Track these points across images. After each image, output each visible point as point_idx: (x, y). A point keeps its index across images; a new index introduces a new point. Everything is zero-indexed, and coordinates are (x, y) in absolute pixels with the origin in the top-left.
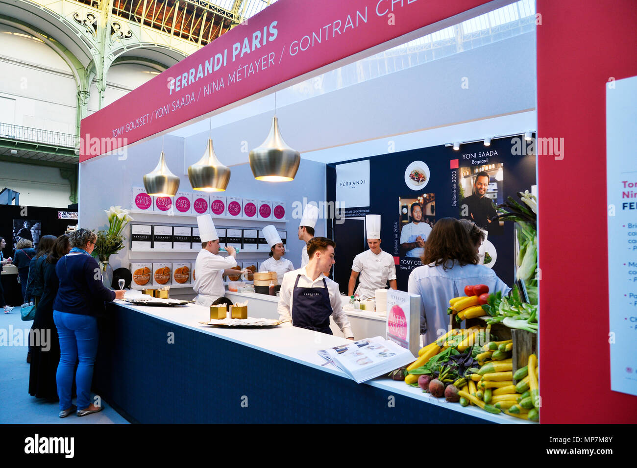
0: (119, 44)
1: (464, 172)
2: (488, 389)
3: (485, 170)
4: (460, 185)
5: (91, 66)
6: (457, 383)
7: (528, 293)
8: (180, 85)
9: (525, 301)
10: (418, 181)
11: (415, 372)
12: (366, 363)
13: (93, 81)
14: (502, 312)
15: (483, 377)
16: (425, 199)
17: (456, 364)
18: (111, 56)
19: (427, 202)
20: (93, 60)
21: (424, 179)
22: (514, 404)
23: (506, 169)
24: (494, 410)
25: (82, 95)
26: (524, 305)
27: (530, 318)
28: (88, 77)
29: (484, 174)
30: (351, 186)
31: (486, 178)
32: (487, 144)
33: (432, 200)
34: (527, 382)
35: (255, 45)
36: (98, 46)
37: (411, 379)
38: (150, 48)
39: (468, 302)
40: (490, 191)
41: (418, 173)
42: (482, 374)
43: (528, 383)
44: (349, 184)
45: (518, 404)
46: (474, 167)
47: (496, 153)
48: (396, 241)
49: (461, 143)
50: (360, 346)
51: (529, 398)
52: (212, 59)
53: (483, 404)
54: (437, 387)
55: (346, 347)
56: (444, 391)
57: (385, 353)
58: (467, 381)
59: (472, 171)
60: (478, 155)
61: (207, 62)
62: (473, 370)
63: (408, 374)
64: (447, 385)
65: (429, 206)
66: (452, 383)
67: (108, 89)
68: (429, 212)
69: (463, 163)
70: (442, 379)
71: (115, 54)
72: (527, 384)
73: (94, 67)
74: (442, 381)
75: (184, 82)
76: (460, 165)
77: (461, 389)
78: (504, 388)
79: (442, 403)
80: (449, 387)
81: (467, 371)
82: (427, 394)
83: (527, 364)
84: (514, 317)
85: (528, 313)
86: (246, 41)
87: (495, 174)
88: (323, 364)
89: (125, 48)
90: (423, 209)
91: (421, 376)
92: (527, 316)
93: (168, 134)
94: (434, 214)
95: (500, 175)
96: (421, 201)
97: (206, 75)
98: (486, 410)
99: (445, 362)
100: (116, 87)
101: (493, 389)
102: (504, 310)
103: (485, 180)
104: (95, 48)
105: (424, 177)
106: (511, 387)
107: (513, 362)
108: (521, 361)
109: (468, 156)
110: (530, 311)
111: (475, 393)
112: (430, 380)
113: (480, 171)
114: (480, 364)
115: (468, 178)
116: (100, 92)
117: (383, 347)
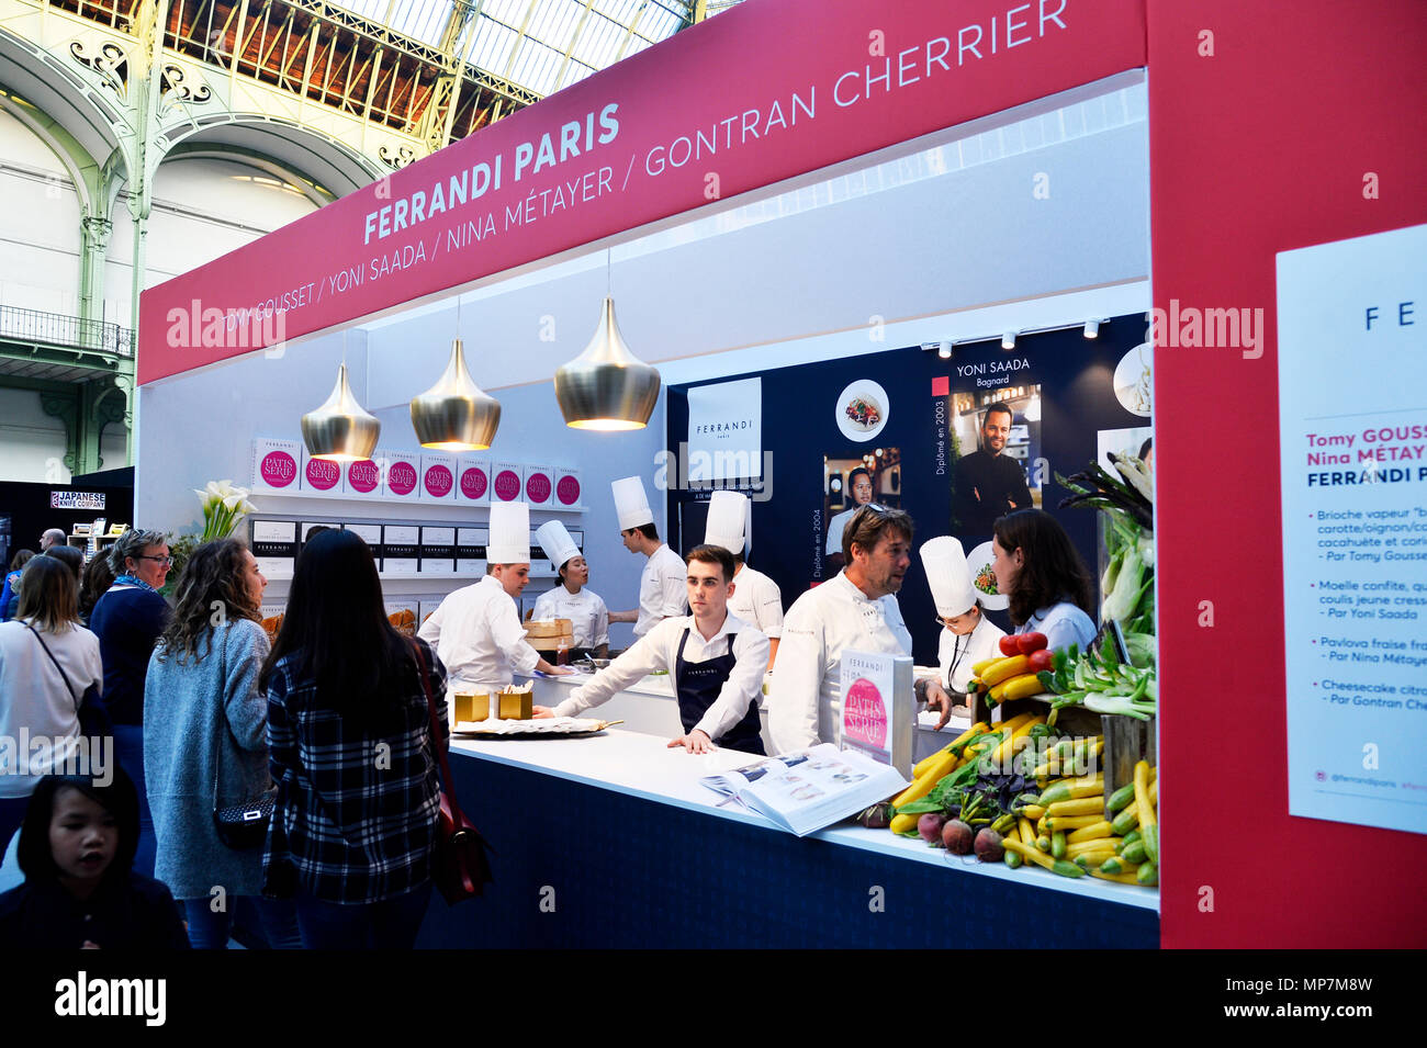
0: (179, 115)
1: (960, 402)
2: (1058, 832)
3: (1003, 400)
4: (953, 429)
5: (114, 162)
6: (998, 824)
7: (1128, 646)
8: (391, 225)
9: (1123, 661)
10: (865, 423)
11: (912, 808)
12: (812, 796)
13: (119, 195)
14: (1079, 683)
15: (1049, 811)
16: (878, 460)
17: (993, 789)
18: (160, 140)
19: (884, 465)
20: (118, 148)
21: (877, 417)
22: (1110, 856)
23: (1046, 396)
24: (1072, 872)
25: (92, 227)
26: (1122, 668)
27: (1136, 693)
28: (108, 185)
29: (1000, 407)
30: (720, 433)
31: (1006, 415)
32: (1008, 345)
33: (893, 461)
34: (1133, 814)
35: (568, 149)
36: (131, 118)
37: (903, 823)
38: (255, 126)
39: (1010, 666)
40: (1013, 441)
41: (864, 407)
42: (1045, 805)
43: (1136, 815)
44: (716, 428)
45: (1118, 855)
46: (981, 393)
47: (1026, 363)
48: (818, 548)
49: (955, 343)
50: (790, 764)
51: (1138, 842)
52: (465, 174)
53: (1050, 862)
54: (959, 835)
55: (764, 766)
56: (973, 844)
57: (846, 774)
58: (1017, 819)
59: (977, 402)
60: (988, 368)
61: (454, 180)
62: (1027, 797)
63: (896, 814)
64: (979, 830)
65: (887, 474)
66: (989, 825)
67: (155, 215)
68: (887, 488)
69: (959, 384)
70: (967, 819)
71: (171, 135)
72: (1132, 818)
73: (122, 165)
74: (967, 823)
75: (400, 218)
76: (953, 388)
77: (1005, 834)
78: (1090, 829)
79: (970, 864)
80: (983, 833)
81: (1015, 801)
82: (939, 850)
83: (1132, 780)
84: (1105, 692)
85: (1131, 685)
86: (546, 140)
87: (1024, 406)
88: (717, 803)
89: (194, 123)
90: (875, 482)
91: (923, 818)
92: (1129, 690)
93: (357, 327)
94: (898, 492)
95: (1033, 409)
96: (870, 465)
97: (452, 206)
98: (1056, 872)
99: (969, 787)
100: (173, 209)
101: (1068, 832)
102: (1086, 680)
103: (1004, 419)
104: (123, 123)
105: (876, 414)
106: (1103, 825)
107: (1104, 779)
108: (1120, 773)
109: (969, 370)
110: (1134, 679)
111: (1034, 842)
112: (942, 823)
113: (994, 401)
114: (1041, 785)
115: (969, 416)
116: (137, 221)
117: (841, 764)
